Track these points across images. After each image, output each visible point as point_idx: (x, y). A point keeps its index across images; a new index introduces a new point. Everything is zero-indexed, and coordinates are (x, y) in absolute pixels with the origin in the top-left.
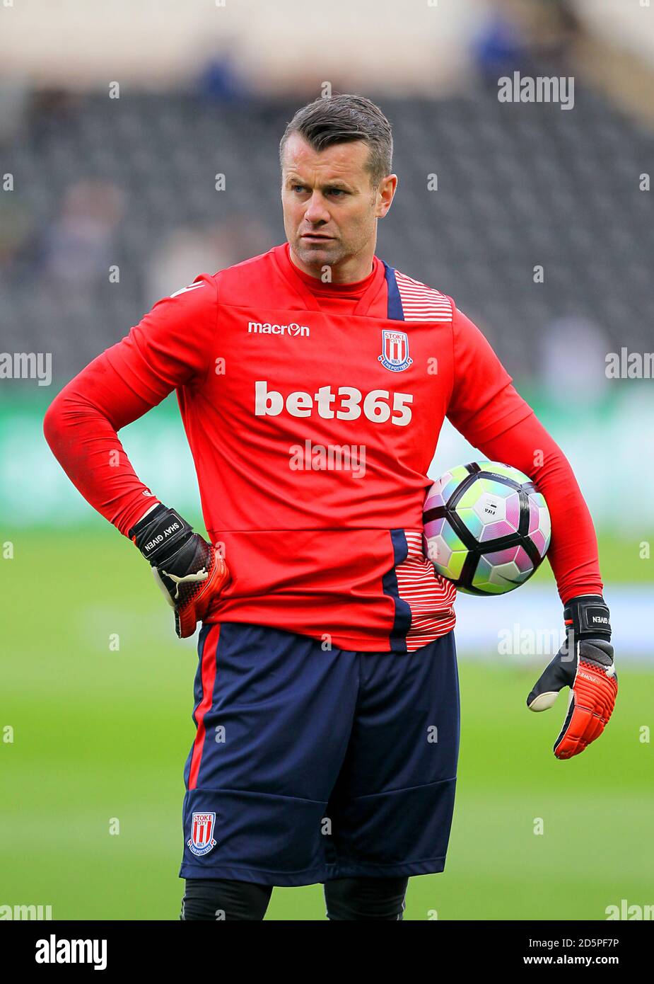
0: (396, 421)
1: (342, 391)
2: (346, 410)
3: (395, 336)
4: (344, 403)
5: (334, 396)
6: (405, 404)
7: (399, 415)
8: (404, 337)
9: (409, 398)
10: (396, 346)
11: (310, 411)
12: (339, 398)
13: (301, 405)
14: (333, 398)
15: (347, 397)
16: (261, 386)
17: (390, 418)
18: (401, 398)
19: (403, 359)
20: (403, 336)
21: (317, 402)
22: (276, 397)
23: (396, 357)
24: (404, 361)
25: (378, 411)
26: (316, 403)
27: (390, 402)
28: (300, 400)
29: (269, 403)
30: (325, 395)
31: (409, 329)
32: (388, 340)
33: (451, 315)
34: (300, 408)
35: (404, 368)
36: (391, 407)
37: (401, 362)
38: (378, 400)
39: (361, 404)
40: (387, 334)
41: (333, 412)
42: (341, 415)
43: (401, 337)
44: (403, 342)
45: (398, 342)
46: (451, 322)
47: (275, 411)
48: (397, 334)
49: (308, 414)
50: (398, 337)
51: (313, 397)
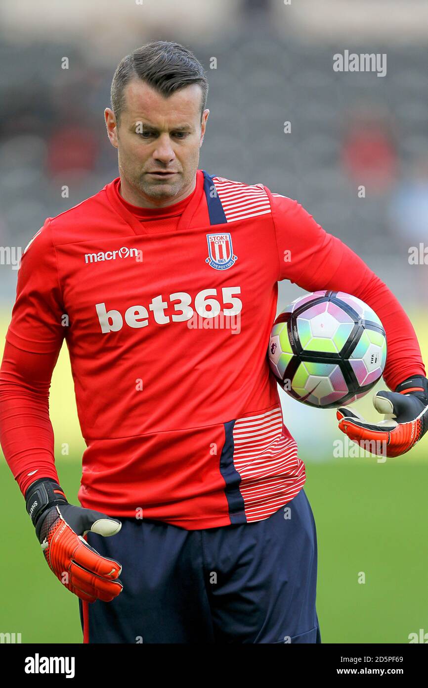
0: (227, 312)
1: (173, 297)
2: (180, 313)
3: (218, 238)
4: (177, 307)
5: (166, 303)
6: (234, 296)
7: (230, 306)
9: (237, 290)
10: (220, 247)
11: (147, 320)
12: (172, 304)
13: (138, 317)
14: (165, 305)
15: (178, 302)
16: (101, 308)
17: (221, 312)
18: (228, 293)
19: (228, 256)
20: (227, 236)
21: (153, 311)
22: (116, 315)
23: (221, 256)
24: (229, 259)
25: (209, 308)
26: (151, 313)
27: (219, 298)
28: (137, 313)
29: (111, 322)
30: (158, 304)
32: (213, 243)
33: (269, 206)
34: (138, 320)
35: (230, 265)
36: (221, 302)
37: (226, 260)
38: (207, 298)
39: (192, 305)
40: (211, 237)
41: (168, 317)
42: (176, 319)
43: (225, 238)
44: (227, 242)
45: (222, 243)
46: (271, 213)
47: (117, 327)
48: (220, 236)
49: (146, 323)
50: (222, 238)
51: (148, 309)
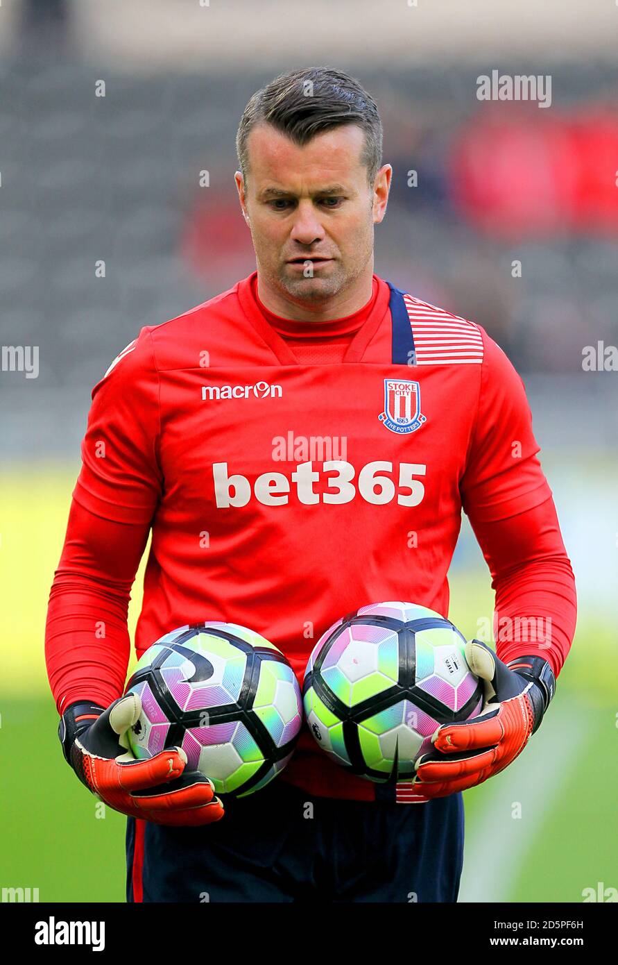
0: (404, 501)
1: (327, 467)
2: (335, 491)
3: (402, 387)
4: (332, 482)
5: (318, 473)
6: (415, 477)
7: (407, 492)
8: (416, 387)
9: (421, 470)
10: (403, 400)
11: (287, 496)
12: (325, 477)
13: (274, 489)
14: (316, 477)
15: (336, 474)
16: (220, 469)
17: (396, 498)
18: (409, 471)
19: (412, 415)
20: (414, 386)
21: (296, 483)
22: (241, 483)
23: (403, 414)
24: (413, 419)
25: (378, 489)
26: (294, 486)
27: (394, 476)
28: (273, 483)
29: (232, 491)
30: (305, 474)
31: (421, 375)
32: (392, 393)
33: (482, 354)
34: (273, 494)
35: (414, 429)
36: (396, 482)
37: (410, 421)
38: (377, 474)
39: (355, 482)
40: (390, 384)
41: (318, 495)
42: (329, 499)
43: (410, 387)
44: (413, 395)
45: (405, 395)
46: (481, 364)
47: (241, 501)
48: (404, 384)
49: (284, 500)
50: (407, 387)
51: (289, 479)
